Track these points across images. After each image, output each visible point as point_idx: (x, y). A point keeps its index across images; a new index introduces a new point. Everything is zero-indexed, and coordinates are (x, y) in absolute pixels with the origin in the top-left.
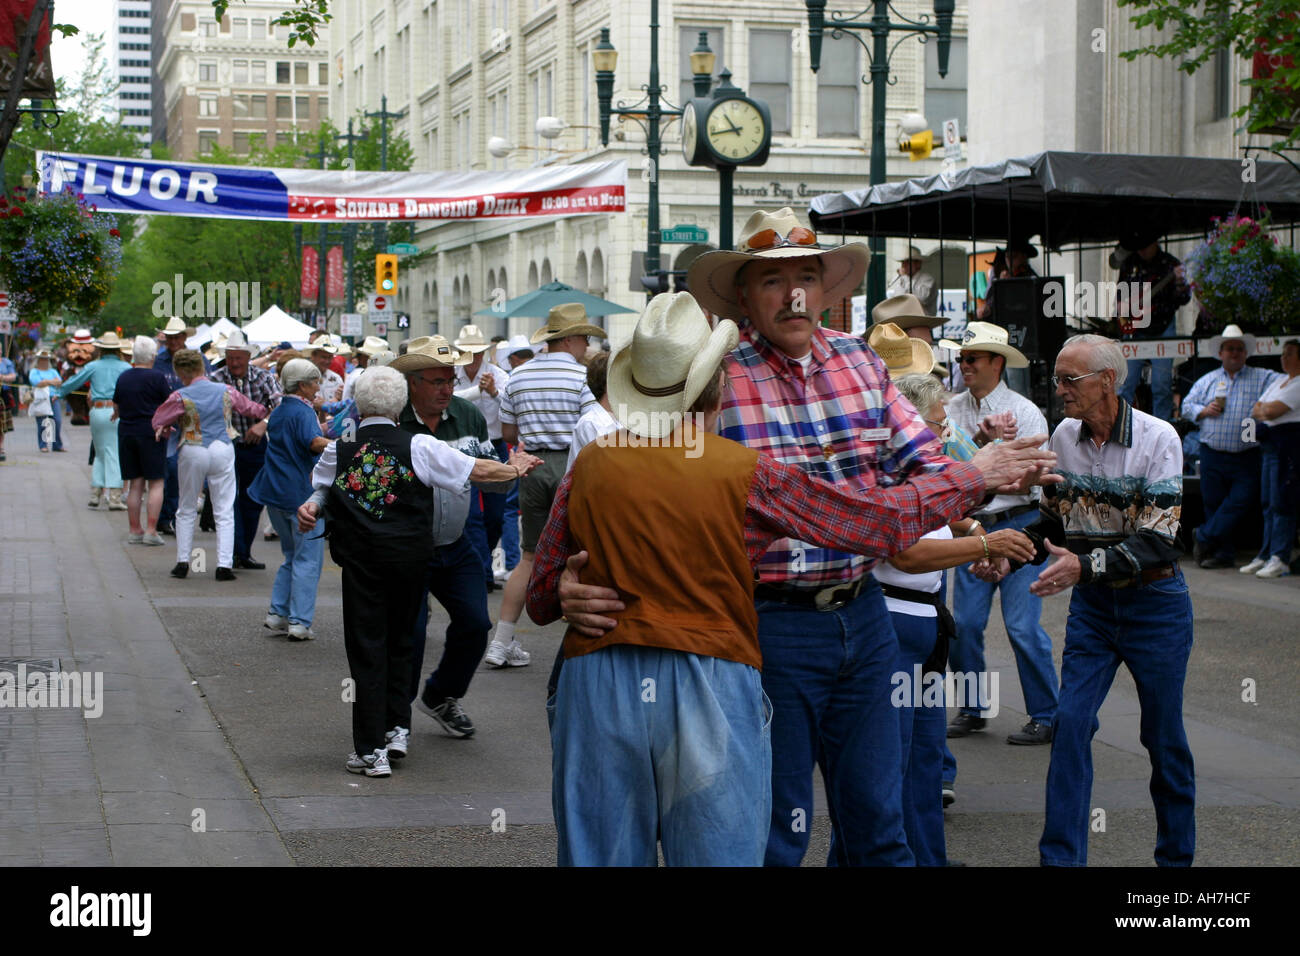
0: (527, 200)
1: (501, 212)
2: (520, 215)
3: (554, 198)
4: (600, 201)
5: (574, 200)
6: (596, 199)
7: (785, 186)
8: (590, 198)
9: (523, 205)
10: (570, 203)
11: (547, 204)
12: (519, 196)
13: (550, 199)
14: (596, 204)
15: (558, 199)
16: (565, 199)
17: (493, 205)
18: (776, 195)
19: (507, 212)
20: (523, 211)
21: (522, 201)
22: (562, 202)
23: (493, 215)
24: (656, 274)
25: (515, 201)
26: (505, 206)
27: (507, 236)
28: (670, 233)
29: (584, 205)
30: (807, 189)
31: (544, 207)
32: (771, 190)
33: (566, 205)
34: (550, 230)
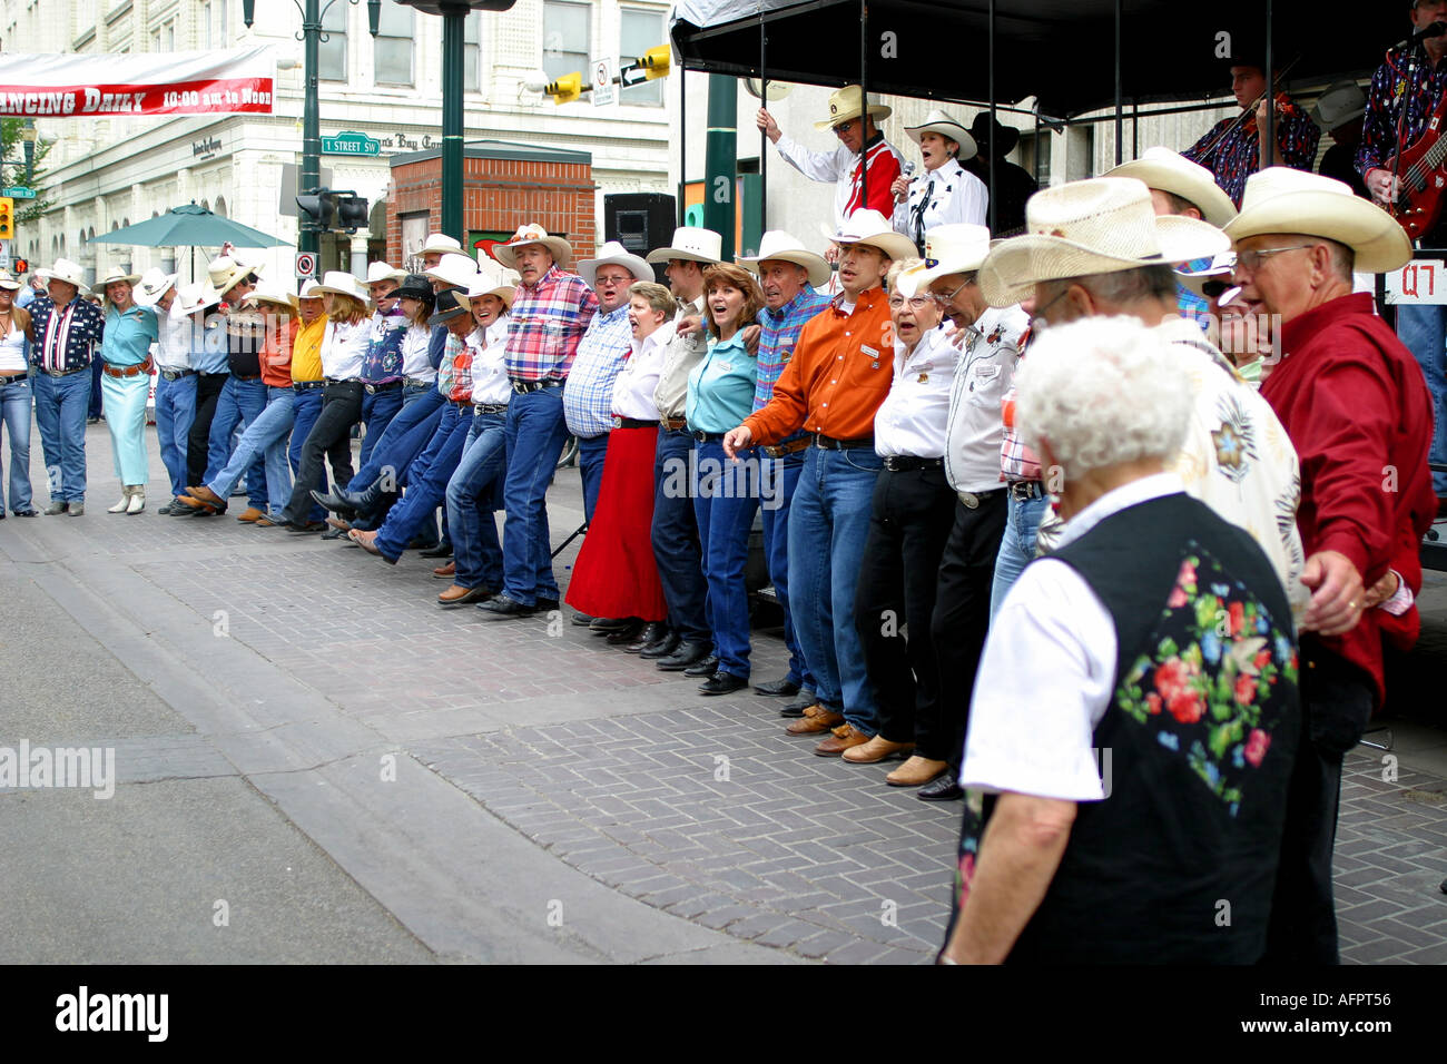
0: (144, 95)
1: (108, 110)
2: (134, 113)
3: (180, 93)
4: (240, 98)
5: (206, 96)
6: (235, 95)
7: (409, 137)
8: (228, 94)
9: (138, 102)
10: (201, 99)
11: (170, 101)
12: (133, 91)
13: (174, 94)
14: (235, 101)
15: (185, 93)
16: (194, 93)
17: (97, 101)
18: (401, 146)
19: (116, 109)
20: (138, 108)
21: (137, 95)
22: (190, 98)
23: (97, 113)
24: (316, 193)
25: (128, 96)
26: (113, 102)
27: (129, 188)
28: (332, 142)
29: (220, 102)
30: (431, 141)
31: (166, 103)
32: (396, 141)
33: (195, 103)
34: (172, 180)
